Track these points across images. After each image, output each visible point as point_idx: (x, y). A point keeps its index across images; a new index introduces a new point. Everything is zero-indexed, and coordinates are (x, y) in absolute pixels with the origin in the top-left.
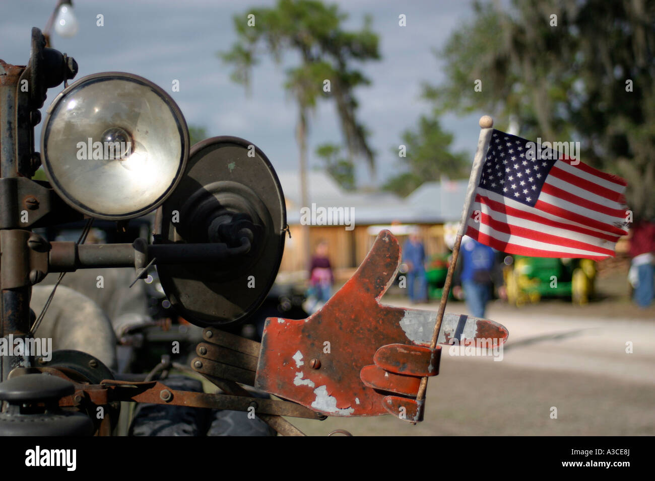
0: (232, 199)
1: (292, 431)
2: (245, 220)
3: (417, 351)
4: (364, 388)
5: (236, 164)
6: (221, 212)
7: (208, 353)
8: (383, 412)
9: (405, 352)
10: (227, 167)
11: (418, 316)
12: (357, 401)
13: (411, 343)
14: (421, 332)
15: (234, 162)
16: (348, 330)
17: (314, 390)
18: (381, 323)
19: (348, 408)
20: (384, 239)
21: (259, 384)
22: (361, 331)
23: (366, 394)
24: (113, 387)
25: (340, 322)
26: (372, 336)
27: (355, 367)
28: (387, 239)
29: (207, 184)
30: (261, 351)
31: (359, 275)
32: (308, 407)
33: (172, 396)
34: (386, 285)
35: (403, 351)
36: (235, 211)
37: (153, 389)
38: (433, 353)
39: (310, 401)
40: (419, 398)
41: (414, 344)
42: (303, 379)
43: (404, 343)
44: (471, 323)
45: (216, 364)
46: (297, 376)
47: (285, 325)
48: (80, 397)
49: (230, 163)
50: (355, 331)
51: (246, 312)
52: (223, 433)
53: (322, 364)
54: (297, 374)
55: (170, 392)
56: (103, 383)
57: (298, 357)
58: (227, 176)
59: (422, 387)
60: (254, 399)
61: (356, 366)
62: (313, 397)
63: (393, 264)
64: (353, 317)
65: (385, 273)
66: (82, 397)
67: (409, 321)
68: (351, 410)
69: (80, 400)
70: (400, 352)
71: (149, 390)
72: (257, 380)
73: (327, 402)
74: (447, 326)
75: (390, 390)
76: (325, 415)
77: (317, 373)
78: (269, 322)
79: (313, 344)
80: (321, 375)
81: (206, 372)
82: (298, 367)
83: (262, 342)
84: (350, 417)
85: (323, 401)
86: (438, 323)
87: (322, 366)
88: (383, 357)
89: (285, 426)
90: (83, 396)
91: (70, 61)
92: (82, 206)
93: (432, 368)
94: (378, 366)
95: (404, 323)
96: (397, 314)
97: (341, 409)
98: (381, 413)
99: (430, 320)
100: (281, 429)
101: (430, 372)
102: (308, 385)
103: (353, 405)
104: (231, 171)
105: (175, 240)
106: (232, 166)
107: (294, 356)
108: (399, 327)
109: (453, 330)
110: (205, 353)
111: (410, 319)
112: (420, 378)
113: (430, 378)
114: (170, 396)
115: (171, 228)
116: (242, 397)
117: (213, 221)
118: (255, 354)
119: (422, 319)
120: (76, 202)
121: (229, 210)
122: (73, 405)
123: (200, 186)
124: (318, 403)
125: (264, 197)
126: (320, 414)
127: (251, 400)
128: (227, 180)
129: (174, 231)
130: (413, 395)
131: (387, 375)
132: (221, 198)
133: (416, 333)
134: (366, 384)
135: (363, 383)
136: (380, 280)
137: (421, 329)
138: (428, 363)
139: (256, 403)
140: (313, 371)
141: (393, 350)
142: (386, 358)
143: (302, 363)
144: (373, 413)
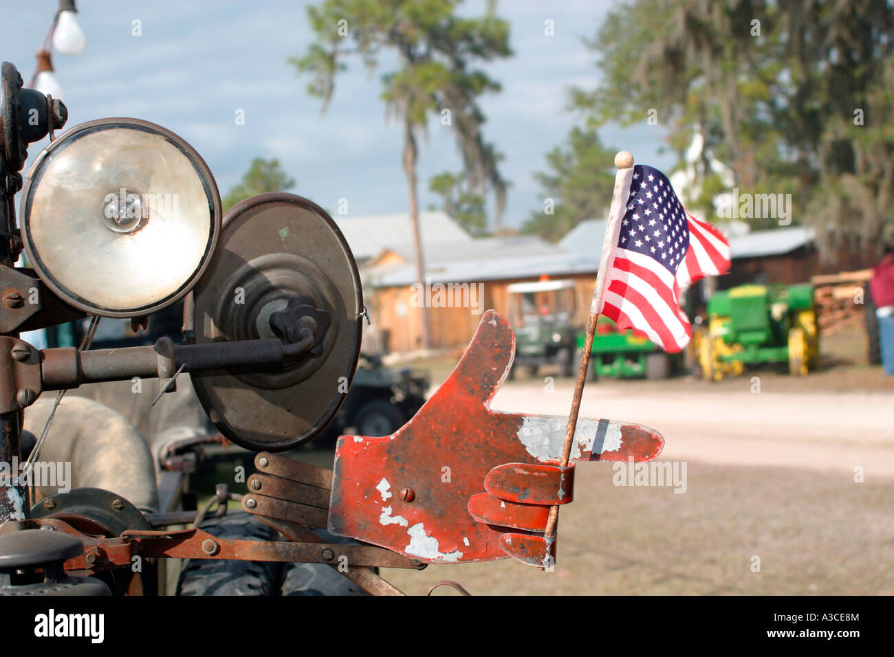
0: (287, 277)
1: (381, 586)
2: (305, 305)
3: (541, 472)
4: (475, 524)
5: (289, 230)
6: (274, 295)
7: (263, 487)
8: (502, 555)
9: (526, 473)
10: (278, 234)
11: (542, 423)
12: (466, 542)
13: (533, 460)
14: (546, 445)
15: (287, 228)
16: (449, 447)
17: (407, 529)
18: (492, 436)
19: (454, 552)
20: (490, 322)
21: (333, 526)
22: (467, 448)
23: (477, 532)
24: (139, 540)
25: (438, 437)
26: (482, 454)
27: (460, 496)
28: (494, 323)
29: (251, 259)
30: (333, 481)
31: (460, 372)
32: (401, 553)
33: (219, 547)
34: (496, 385)
35: (522, 472)
36: (292, 293)
37: (192, 539)
38: (564, 472)
39: (403, 544)
40: (548, 534)
41: (538, 461)
42: (392, 516)
43: (525, 462)
44: (613, 429)
45: (275, 501)
46: (384, 512)
47: (363, 444)
48: (94, 556)
49: (281, 229)
50: (458, 448)
51: (314, 426)
52: (303, 585)
53: (417, 494)
54: (384, 509)
55: (215, 541)
56: (124, 536)
57: (383, 487)
58: (278, 246)
59: (551, 520)
60: (328, 546)
61: (463, 495)
62: (407, 539)
63: (504, 355)
64: (454, 429)
65: (494, 369)
66: (96, 556)
67: (529, 431)
68: (459, 554)
69: (93, 560)
70: (519, 474)
71: (187, 541)
72: (331, 521)
73: (425, 545)
74: (581, 435)
75: (509, 526)
76: (424, 562)
77: (410, 506)
78: (342, 442)
79: (403, 468)
80: (416, 509)
81: (262, 513)
82: (384, 500)
83: (334, 470)
84: (458, 563)
85: (421, 544)
86: (569, 432)
87: (416, 498)
88: (497, 482)
89: (372, 579)
90: (98, 554)
91: (56, 105)
92: (81, 300)
93: (564, 493)
94: (491, 494)
95: (524, 434)
96: (512, 422)
97: (446, 553)
98: (499, 556)
99: (559, 428)
100: (367, 584)
101: (561, 499)
102: (399, 524)
103: (461, 547)
104: (283, 240)
105: (213, 337)
106: (284, 233)
107: (378, 486)
108: (517, 439)
109: (590, 441)
110: (259, 488)
111: (531, 428)
112: (549, 507)
113: (561, 506)
114: (215, 547)
115: (206, 320)
116: (311, 544)
117: (263, 309)
118: (327, 486)
119: (547, 427)
120: (73, 296)
121: (284, 292)
122: (85, 567)
123: (244, 262)
124: (413, 547)
125: (330, 272)
126: (417, 561)
127: (324, 547)
128: (278, 252)
129: (210, 324)
130: (539, 530)
131: (503, 505)
132: (273, 277)
133: (540, 447)
134: (477, 519)
135: (472, 518)
136: (488, 377)
137: (547, 441)
138: (557, 487)
139: (331, 551)
140: (405, 505)
141: (509, 471)
142: (500, 482)
143: (389, 495)
144: (488, 556)
